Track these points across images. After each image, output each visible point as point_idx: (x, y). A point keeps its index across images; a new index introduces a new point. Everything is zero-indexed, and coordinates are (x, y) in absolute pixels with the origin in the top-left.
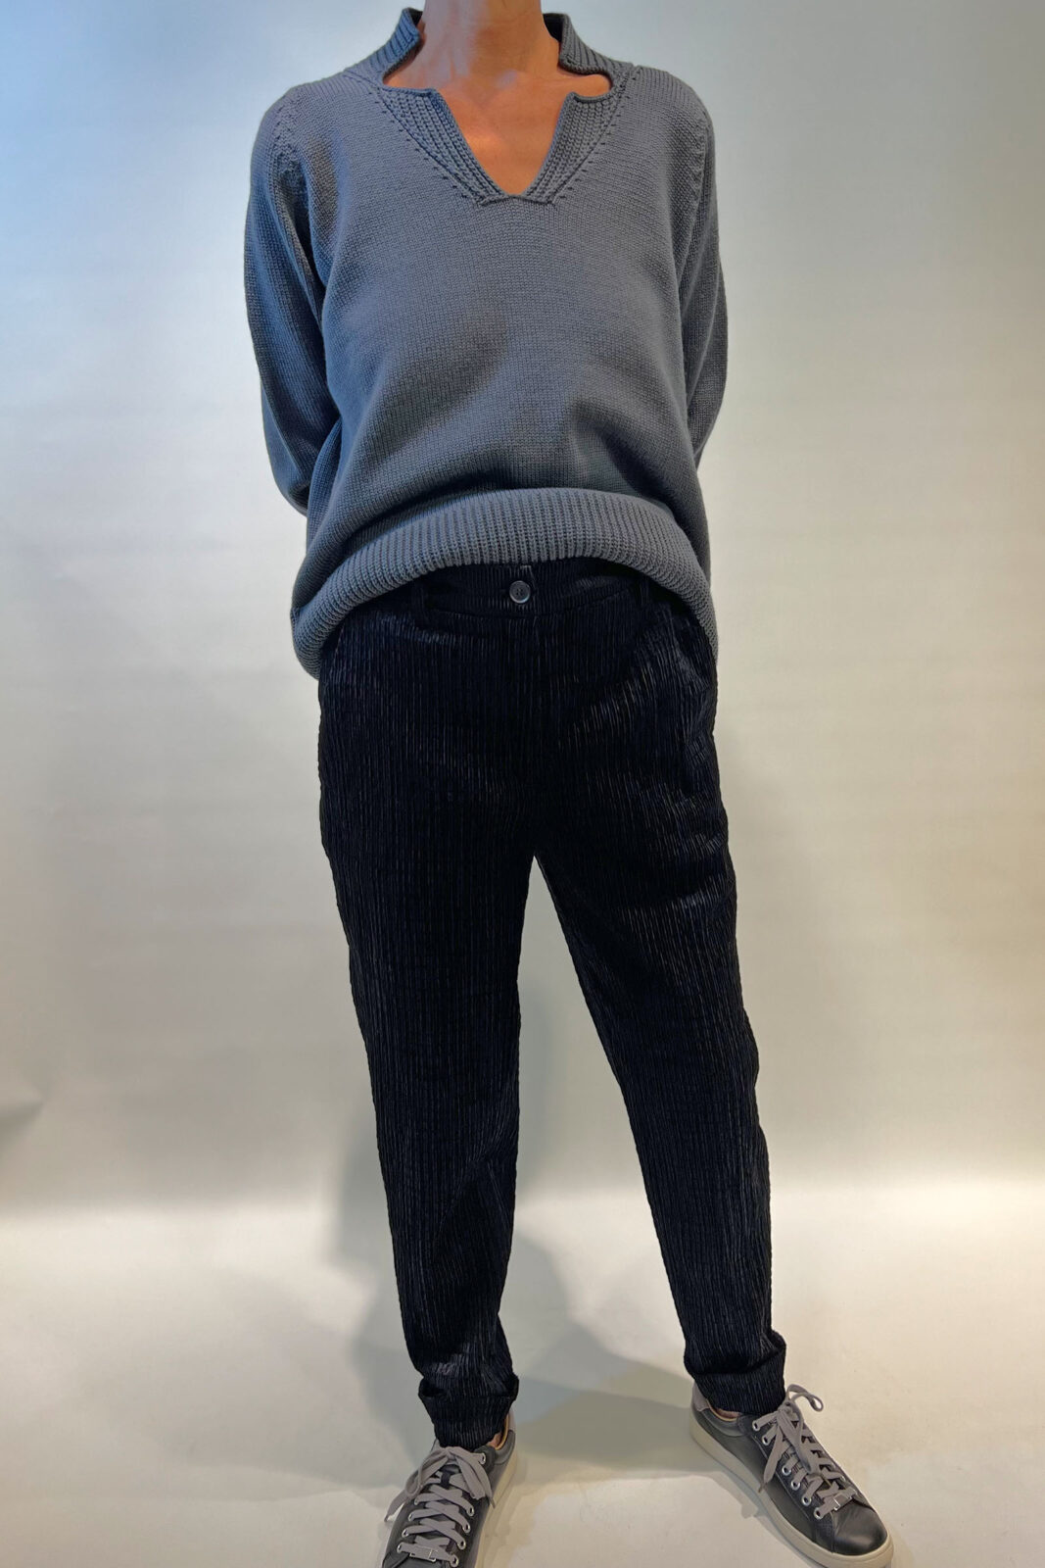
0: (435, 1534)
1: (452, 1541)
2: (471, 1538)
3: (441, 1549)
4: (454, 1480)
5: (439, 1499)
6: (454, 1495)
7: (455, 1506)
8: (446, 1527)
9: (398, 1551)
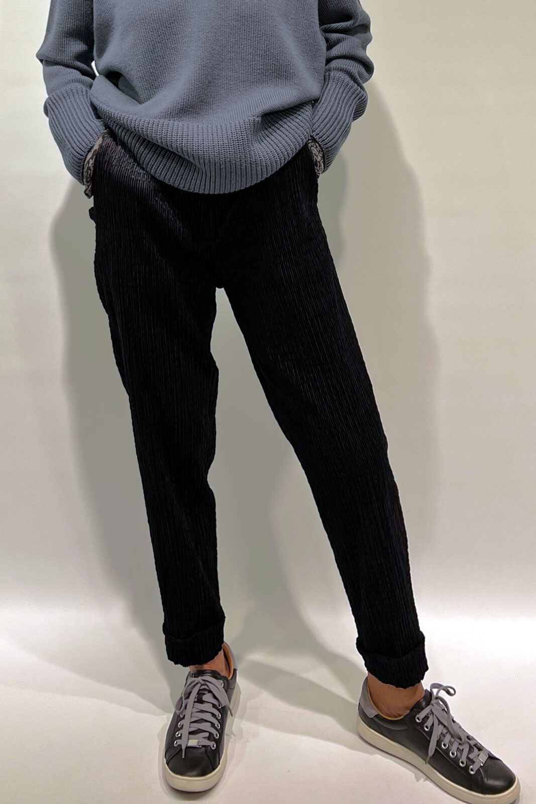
0: (199, 731)
1: (210, 734)
2: (221, 731)
3: (203, 739)
4: (207, 697)
5: (198, 710)
6: (207, 707)
7: (209, 714)
8: (205, 726)
9: (175, 745)
